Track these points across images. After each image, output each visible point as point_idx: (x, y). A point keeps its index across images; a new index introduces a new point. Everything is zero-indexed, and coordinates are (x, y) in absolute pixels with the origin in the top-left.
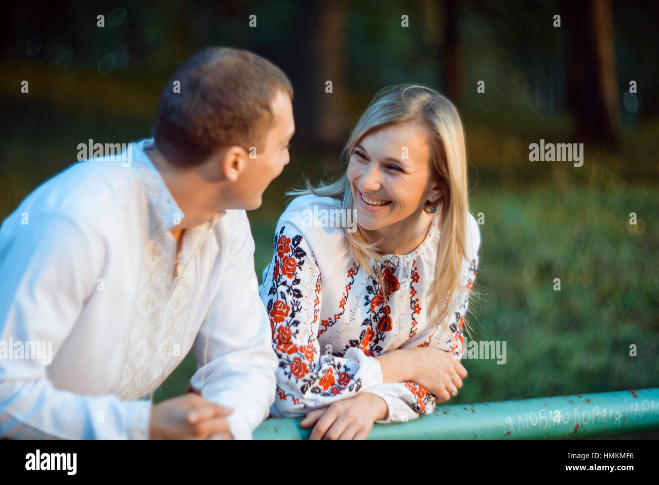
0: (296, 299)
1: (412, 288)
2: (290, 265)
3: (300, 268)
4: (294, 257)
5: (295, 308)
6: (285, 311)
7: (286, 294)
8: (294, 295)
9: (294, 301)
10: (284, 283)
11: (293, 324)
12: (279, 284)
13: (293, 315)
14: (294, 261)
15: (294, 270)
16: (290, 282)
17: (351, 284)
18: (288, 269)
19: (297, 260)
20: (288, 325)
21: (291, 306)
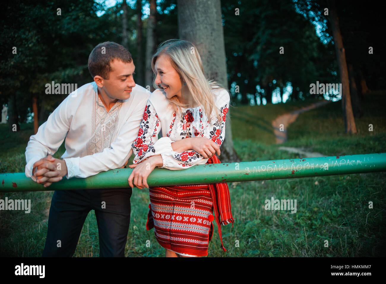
0: (146, 129)
1: (200, 120)
2: (146, 116)
3: (149, 117)
4: (147, 113)
5: (145, 132)
6: (142, 132)
7: (143, 126)
8: (146, 127)
9: (145, 129)
10: (143, 123)
11: (143, 138)
12: (142, 122)
13: (144, 134)
14: (147, 115)
15: (147, 118)
16: (145, 122)
17: (175, 119)
18: (145, 118)
19: (148, 115)
20: (141, 138)
21: (144, 131)
